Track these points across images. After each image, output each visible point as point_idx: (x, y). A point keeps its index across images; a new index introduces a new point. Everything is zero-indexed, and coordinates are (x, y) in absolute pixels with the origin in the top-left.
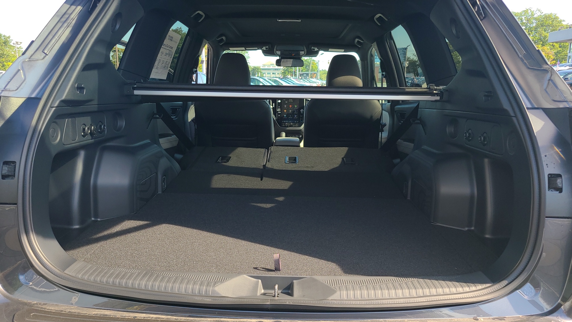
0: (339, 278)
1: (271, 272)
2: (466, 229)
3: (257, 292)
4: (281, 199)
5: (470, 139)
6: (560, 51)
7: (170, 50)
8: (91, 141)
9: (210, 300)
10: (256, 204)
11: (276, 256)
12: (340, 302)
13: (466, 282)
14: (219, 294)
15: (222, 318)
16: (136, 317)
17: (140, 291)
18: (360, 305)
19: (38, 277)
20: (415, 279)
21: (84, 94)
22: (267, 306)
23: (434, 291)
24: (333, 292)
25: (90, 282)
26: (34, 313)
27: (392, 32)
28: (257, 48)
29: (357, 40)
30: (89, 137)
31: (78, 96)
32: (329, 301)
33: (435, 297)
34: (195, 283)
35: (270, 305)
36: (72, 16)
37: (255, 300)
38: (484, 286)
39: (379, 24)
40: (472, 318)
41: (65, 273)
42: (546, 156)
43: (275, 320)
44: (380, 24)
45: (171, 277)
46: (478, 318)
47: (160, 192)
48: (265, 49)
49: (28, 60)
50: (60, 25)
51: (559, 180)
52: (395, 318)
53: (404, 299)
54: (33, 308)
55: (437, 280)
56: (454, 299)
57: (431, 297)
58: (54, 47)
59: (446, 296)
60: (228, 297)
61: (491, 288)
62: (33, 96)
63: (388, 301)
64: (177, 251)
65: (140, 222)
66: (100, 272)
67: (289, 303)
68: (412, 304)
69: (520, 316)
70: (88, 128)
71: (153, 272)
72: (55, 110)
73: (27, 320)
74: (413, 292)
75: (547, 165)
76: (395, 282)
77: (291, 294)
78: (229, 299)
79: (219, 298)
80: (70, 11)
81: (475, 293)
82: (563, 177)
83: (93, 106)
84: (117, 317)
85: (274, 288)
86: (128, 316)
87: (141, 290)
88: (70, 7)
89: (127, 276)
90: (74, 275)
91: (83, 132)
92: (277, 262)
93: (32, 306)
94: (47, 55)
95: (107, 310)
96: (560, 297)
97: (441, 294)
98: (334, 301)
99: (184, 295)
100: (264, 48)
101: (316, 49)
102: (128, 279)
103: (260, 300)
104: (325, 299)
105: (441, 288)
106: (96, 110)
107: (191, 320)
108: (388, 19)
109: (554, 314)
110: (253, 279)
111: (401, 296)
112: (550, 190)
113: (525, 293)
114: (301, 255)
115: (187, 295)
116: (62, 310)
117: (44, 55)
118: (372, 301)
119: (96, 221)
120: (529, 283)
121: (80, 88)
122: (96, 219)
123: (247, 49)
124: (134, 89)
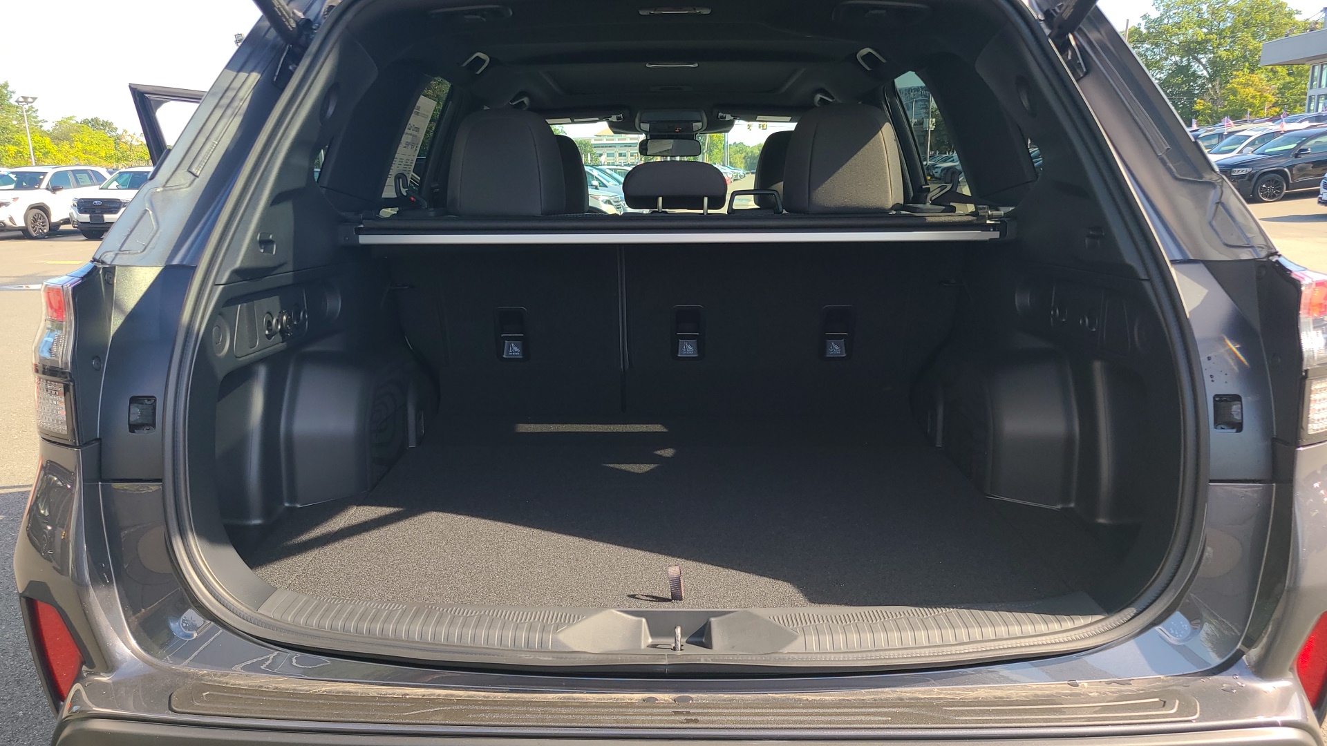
0: (801, 610)
1: (664, 603)
2: (1059, 507)
3: (640, 642)
4: (668, 453)
5: (1064, 320)
6: (1290, 83)
7: (413, 135)
8: (281, 344)
9: (550, 659)
10: (617, 466)
11: (674, 571)
12: (805, 656)
13: (1054, 612)
14: (566, 646)
15: (575, 692)
16: (408, 695)
17: (411, 644)
18: (844, 663)
19: (209, 622)
20: (951, 609)
21: (274, 253)
22: (664, 667)
23: (989, 632)
24: (792, 638)
25: (311, 629)
26: (208, 693)
27: (896, 80)
28: (597, 119)
29: (818, 96)
30: (278, 338)
31: (264, 259)
32: (785, 655)
33: (992, 644)
34: (517, 627)
35: (668, 665)
36: (241, 94)
37: (638, 656)
38: (1090, 619)
39: (868, 69)
40: (1066, 682)
41: (260, 614)
42: (1209, 358)
43: (679, 695)
44: (870, 67)
45: (470, 616)
46: (1078, 682)
47: (412, 445)
48: (615, 120)
49: (162, 189)
50: (218, 113)
51: (1235, 408)
52: (914, 686)
53: (930, 649)
54: (202, 682)
55: (996, 610)
56: (1030, 646)
57: (985, 644)
58: (209, 161)
59: (1014, 641)
60: (585, 652)
61: (1103, 623)
62: (176, 262)
63: (900, 652)
64: (469, 566)
65: (384, 509)
66: (327, 610)
67: (706, 660)
68: (946, 658)
69: (1162, 677)
70: (277, 320)
71: (432, 607)
72: (223, 289)
73: (198, 704)
74: (949, 635)
75: (1211, 376)
76: (912, 615)
77: (708, 645)
78: (587, 656)
79: (569, 656)
80: (237, 84)
81: (1072, 633)
82: (1243, 400)
83: (285, 277)
84: (371, 695)
85: (674, 635)
86: (391, 692)
87: (413, 642)
88: (236, 75)
89: (382, 616)
90: (277, 616)
91: (268, 329)
92: (676, 583)
93: (201, 680)
94: (198, 177)
95: (349, 682)
96: (1241, 635)
97: (1005, 637)
98: (793, 655)
99: (499, 651)
100: (614, 118)
101: (728, 117)
102: (385, 621)
103: (649, 656)
104: (777, 653)
105: (1004, 626)
106: (290, 281)
107: (516, 698)
108: (886, 60)
109: (1231, 670)
110: (630, 617)
111: (925, 643)
112: (1219, 427)
113: (1172, 632)
114: (721, 569)
115: (504, 650)
116: (260, 684)
117: (193, 177)
118: (869, 654)
119: (291, 510)
120: (1180, 611)
121: (265, 243)
122: (293, 505)
123: (575, 120)
124: (360, 232)
